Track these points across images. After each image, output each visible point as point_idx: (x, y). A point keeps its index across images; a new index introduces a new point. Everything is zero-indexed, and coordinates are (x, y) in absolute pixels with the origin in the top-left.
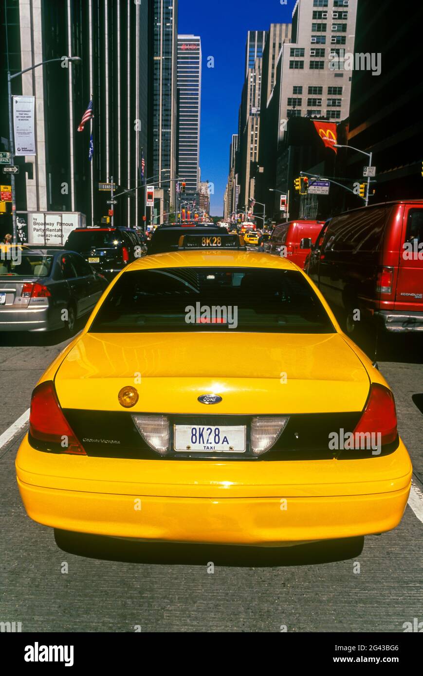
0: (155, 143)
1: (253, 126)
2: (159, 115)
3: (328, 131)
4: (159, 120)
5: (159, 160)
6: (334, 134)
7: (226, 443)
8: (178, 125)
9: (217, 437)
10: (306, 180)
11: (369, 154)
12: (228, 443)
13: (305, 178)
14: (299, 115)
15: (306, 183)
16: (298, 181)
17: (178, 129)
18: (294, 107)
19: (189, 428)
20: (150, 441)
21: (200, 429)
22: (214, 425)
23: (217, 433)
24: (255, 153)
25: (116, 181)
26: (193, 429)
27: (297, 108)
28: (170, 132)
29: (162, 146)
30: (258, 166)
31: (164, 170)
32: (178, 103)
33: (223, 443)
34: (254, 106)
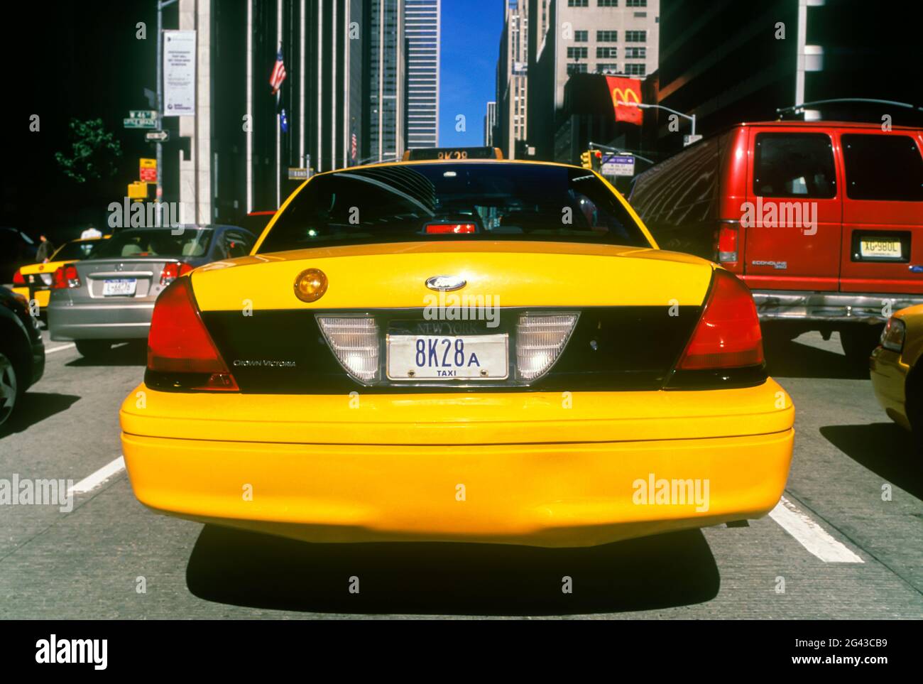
0: (372, 115)
1: (517, 89)
2: (379, 76)
3: (628, 90)
4: (379, 83)
5: (378, 140)
6: (637, 95)
7: (475, 364)
8: (406, 89)
9: (459, 354)
10: (598, 154)
11: (691, 116)
12: (478, 365)
13: (597, 152)
14: (583, 71)
15: (599, 160)
16: (587, 157)
17: (406, 95)
18: (577, 60)
19: (412, 340)
20: (346, 361)
21: (430, 341)
22: (454, 335)
23: (459, 348)
24: (522, 128)
25: (314, 165)
26: (418, 341)
27: (581, 61)
28: (395, 100)
29: (383, 119)
30: (527, 146)
31: (386, 154)
32: (407, 58)
33: (469, 365)
34: (518, 60)
